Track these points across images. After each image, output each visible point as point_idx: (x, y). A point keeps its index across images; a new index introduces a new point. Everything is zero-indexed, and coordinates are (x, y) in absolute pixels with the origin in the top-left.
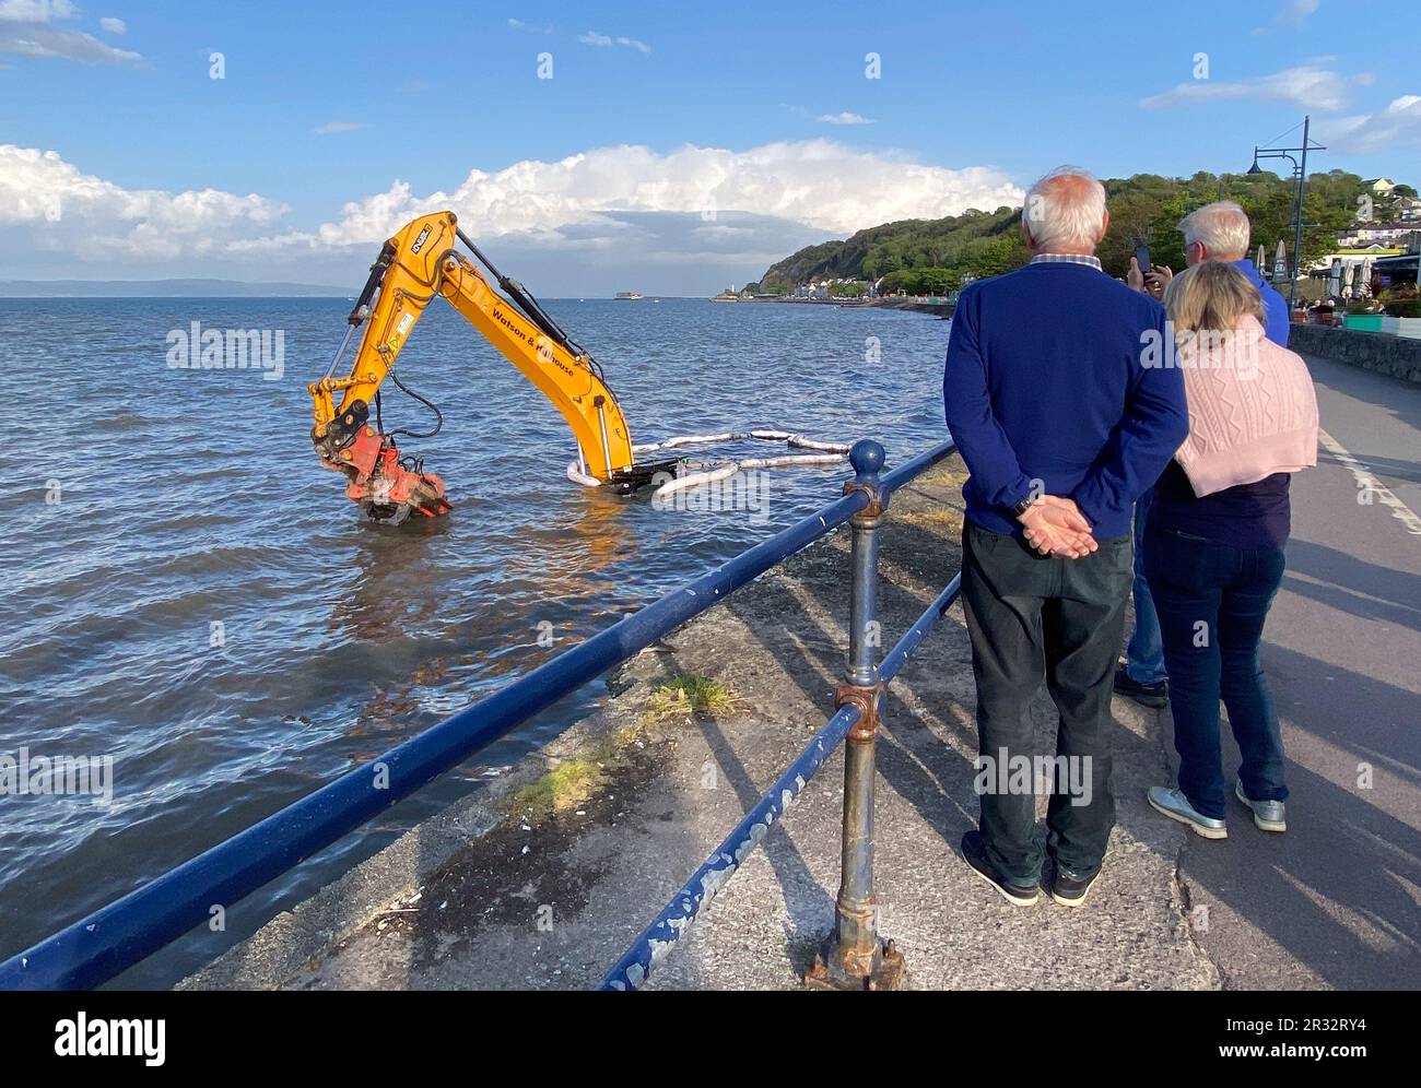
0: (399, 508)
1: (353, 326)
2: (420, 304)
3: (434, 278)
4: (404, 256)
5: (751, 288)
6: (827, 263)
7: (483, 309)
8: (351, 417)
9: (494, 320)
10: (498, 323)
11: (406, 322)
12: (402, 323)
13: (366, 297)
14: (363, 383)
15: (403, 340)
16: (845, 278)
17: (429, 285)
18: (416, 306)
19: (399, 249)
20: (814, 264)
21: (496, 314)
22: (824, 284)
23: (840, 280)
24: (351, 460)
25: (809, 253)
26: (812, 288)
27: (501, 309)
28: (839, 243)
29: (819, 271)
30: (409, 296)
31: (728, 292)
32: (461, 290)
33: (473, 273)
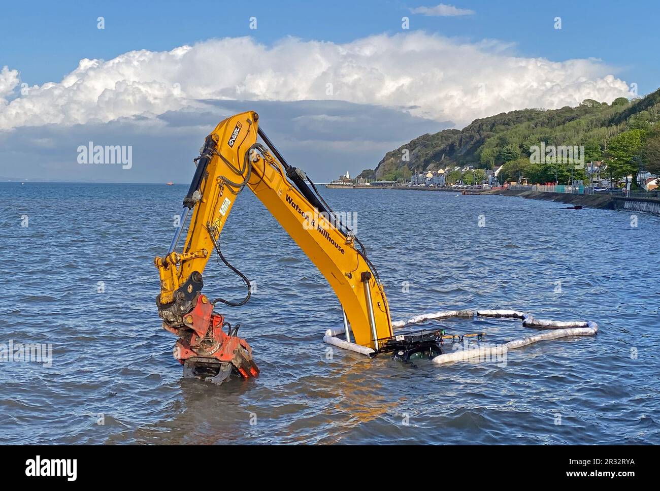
0: (222, 368)
1: (188, 209)
2: (236, 190)
3: (244, 168)
4: (223, 149)
5: (366, 175)
6: (443, 151)
7: (279, 194)
8: (191, 287)
9: (287, 203)
10: (289, 206)
11: (226, 205)
12: (223, 206)
13: (196, 185)
14: (197, 257)
15: (223, 220)
16: (462, 165)
17: (240, 174)
18: (233, 192)
19: (219, 144)
20: (431, 152)
21: (288, 199)
22: (441, 171)
23: (457, 168)
24: (192, 324)
25: (425, 141)
26: (430, 175)
27: (292, 195)
28: (455, 132)
29: (436, 159)
30: (229, 183)
31: (342, 178)
32: (264, 178)
33: (272, 163)
